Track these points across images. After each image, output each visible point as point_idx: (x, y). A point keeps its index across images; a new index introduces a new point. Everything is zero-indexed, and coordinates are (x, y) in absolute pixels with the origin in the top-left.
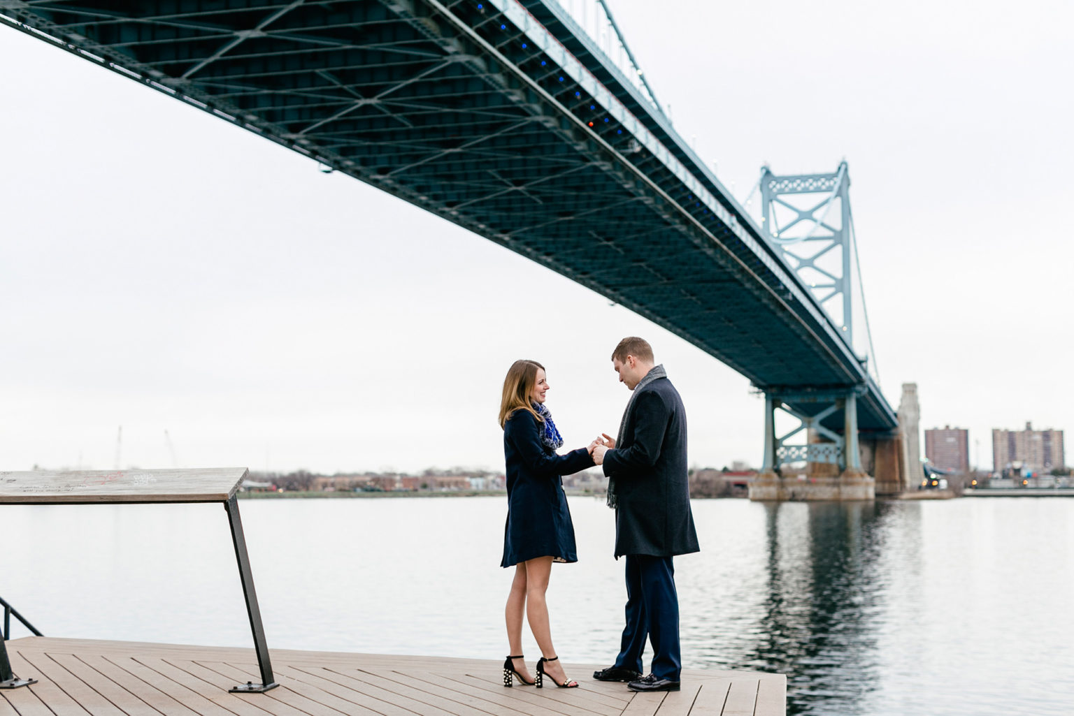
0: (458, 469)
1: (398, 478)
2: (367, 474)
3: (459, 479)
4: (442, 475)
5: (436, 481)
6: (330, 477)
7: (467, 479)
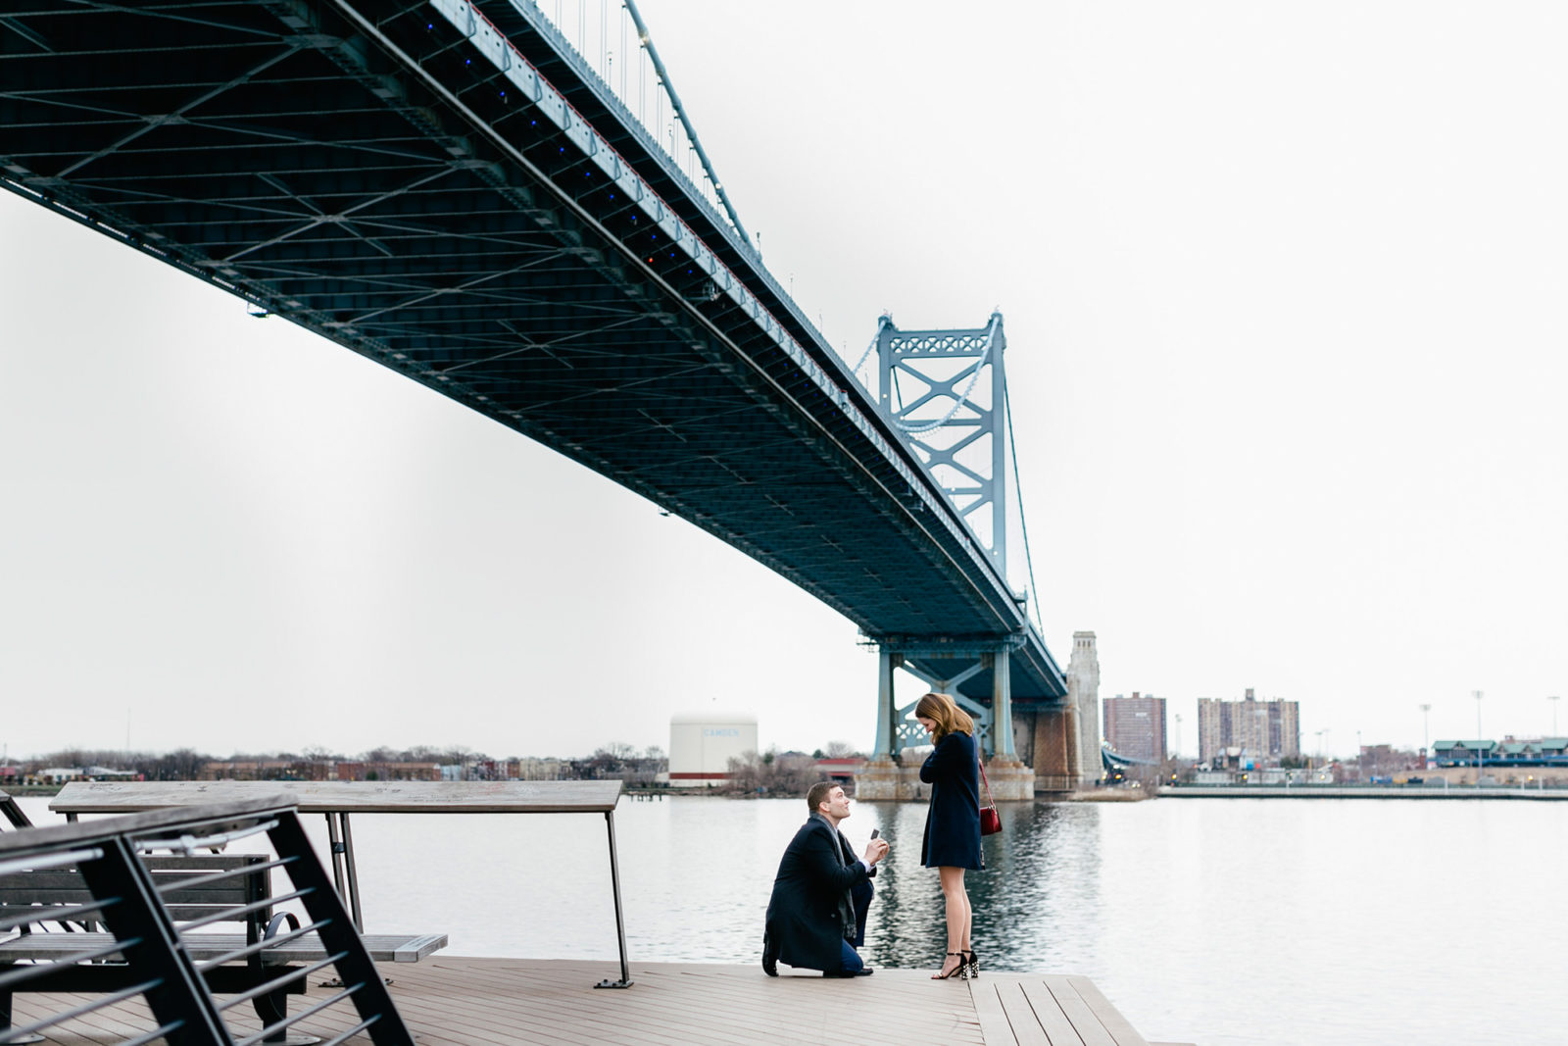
1: (331, 763)
2: (283, 757)
3: (424, 766)
4: (398, 760)
5: (390, 769)
6: (225, 762)
7: (437, 767)
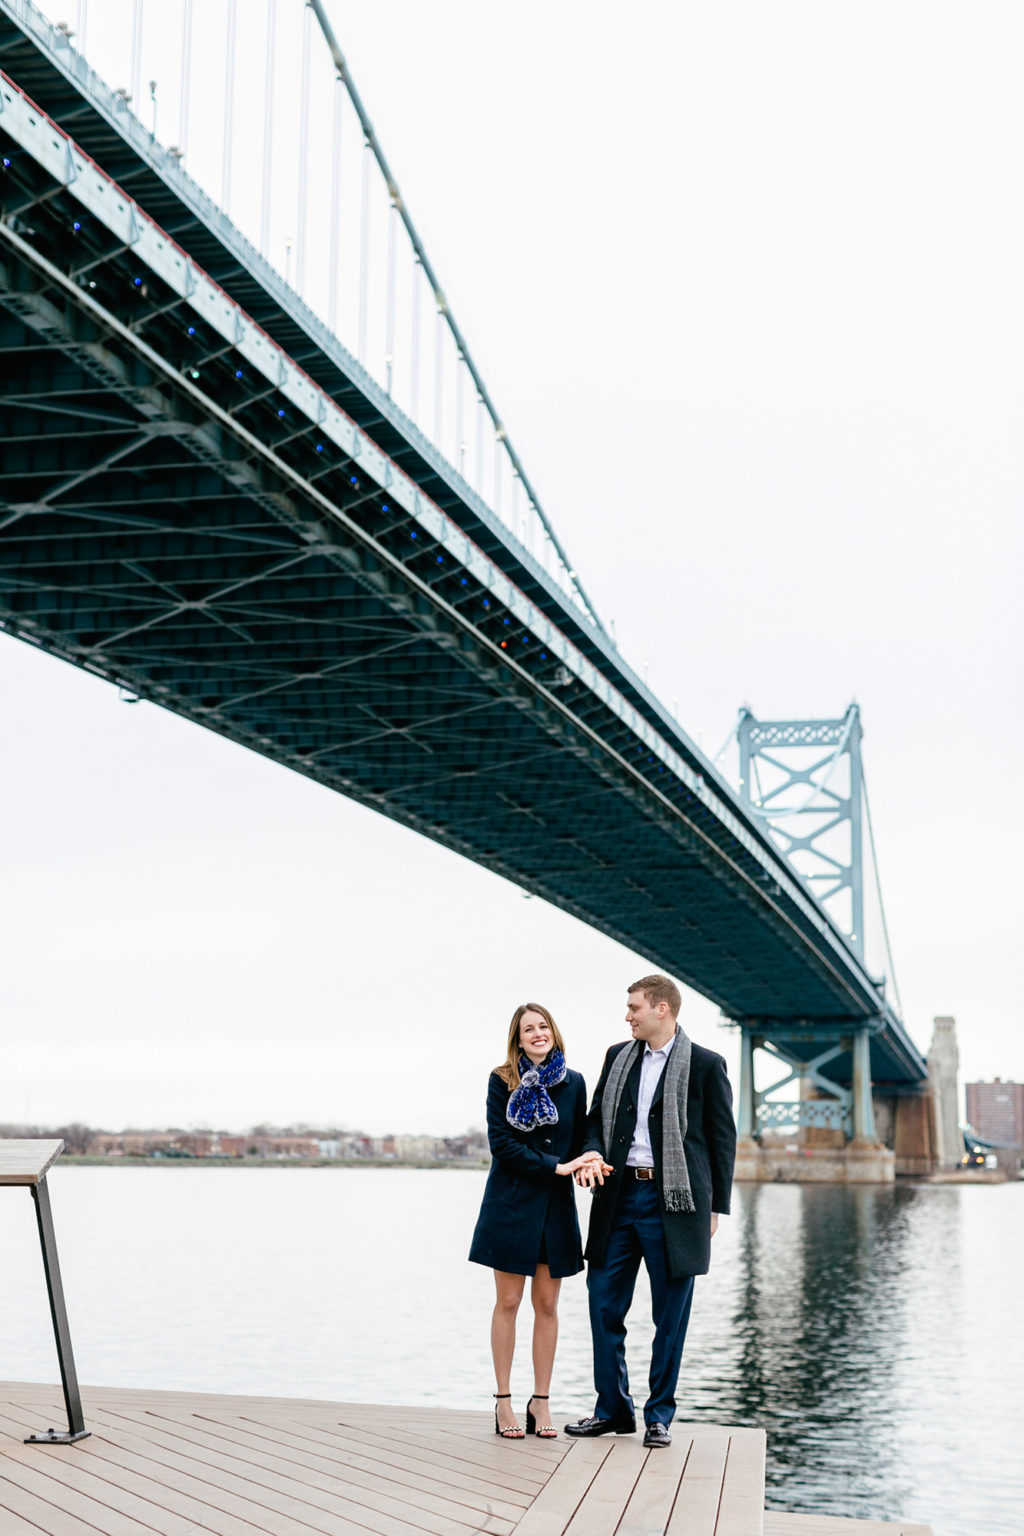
0: (301, 1126)
1: (215, 1138)
2: (170, 1131)
3: (303, 1141)
4: (279, 1135)
5: (269, 1143)
6: (117, 1135)
7: (315, 1142)
